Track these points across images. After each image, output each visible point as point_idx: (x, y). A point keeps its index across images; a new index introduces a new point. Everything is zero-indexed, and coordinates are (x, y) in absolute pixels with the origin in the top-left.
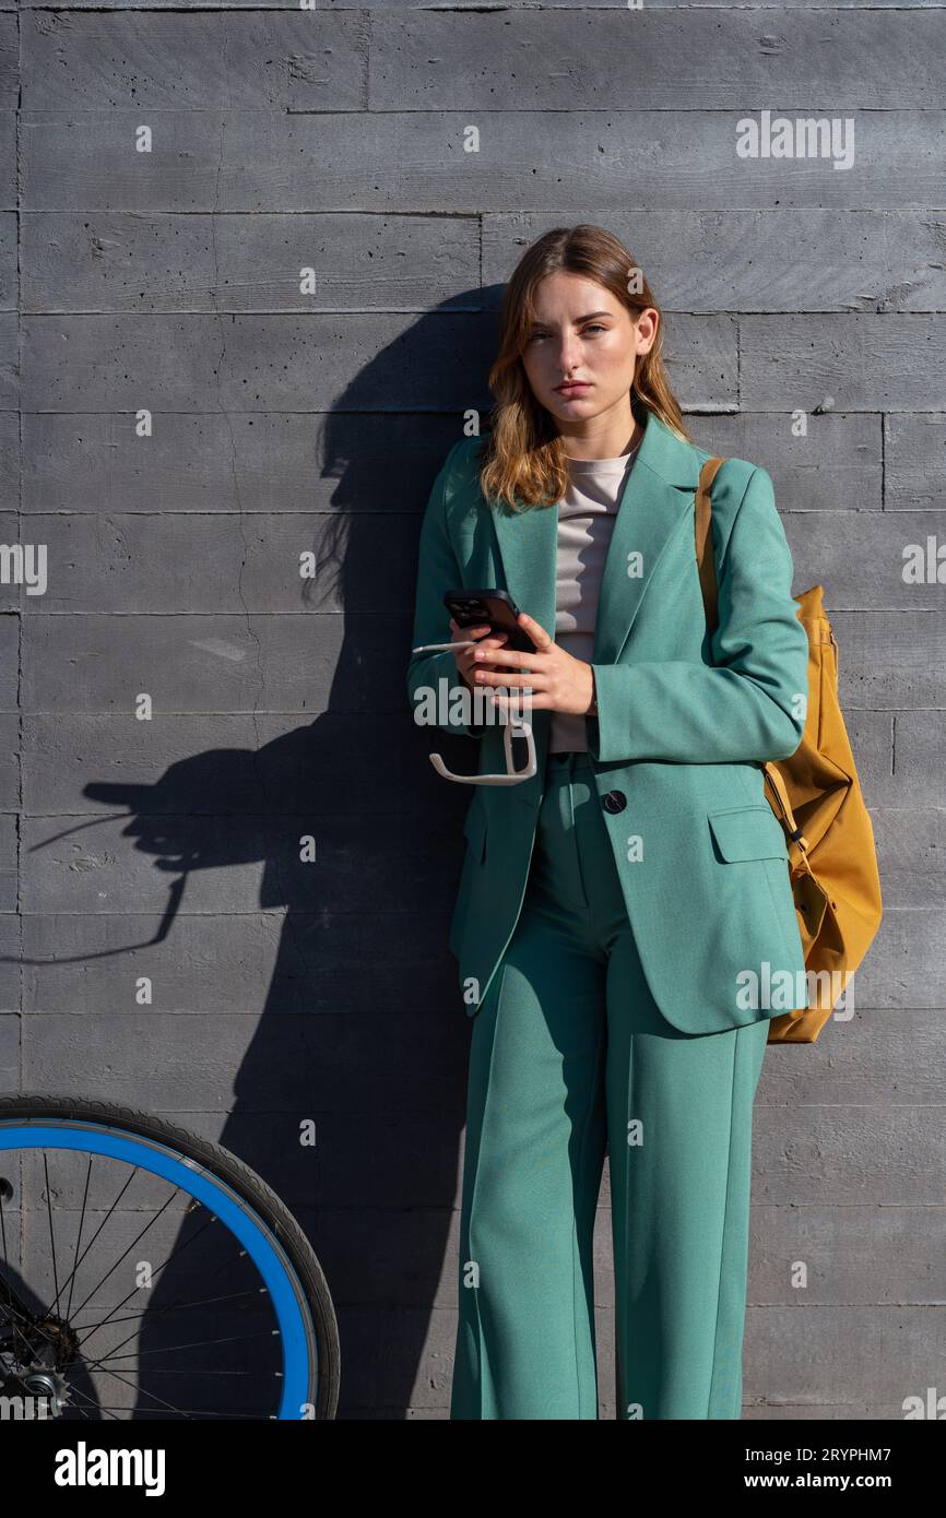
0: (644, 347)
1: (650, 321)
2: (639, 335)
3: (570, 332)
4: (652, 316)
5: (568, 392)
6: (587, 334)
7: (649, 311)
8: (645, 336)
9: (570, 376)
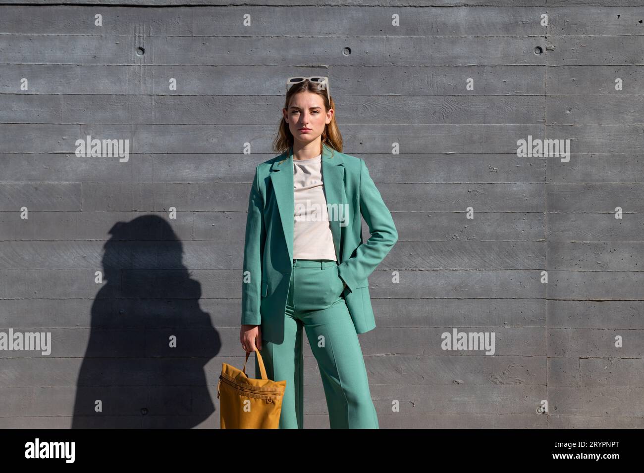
0: (328, 122)
1: (331, 113)
2: (327, 117)
3: (307, 112)
4: (332, 112)
5: (304, 131)
6: (312, 113)
7: (331, 110)
8: (329, 118)
9: (305, 126)
